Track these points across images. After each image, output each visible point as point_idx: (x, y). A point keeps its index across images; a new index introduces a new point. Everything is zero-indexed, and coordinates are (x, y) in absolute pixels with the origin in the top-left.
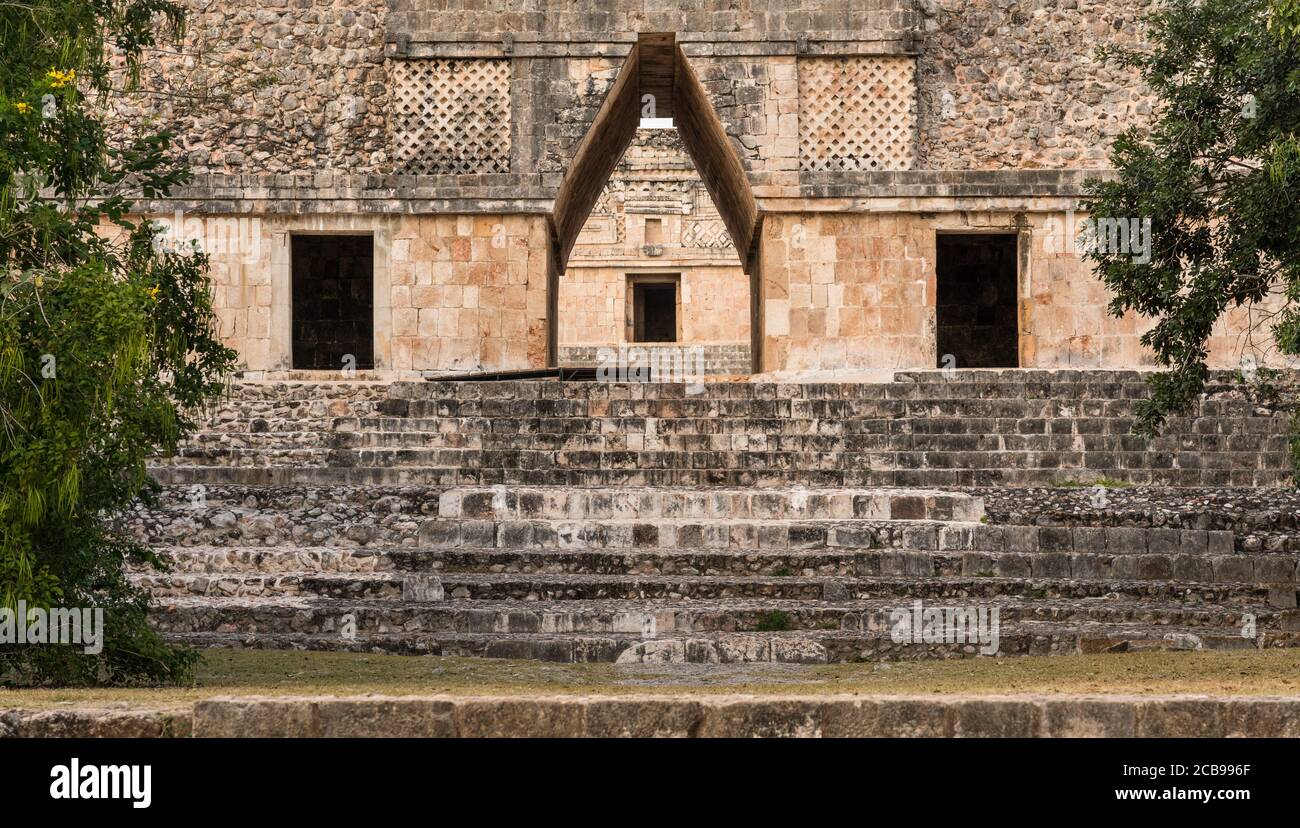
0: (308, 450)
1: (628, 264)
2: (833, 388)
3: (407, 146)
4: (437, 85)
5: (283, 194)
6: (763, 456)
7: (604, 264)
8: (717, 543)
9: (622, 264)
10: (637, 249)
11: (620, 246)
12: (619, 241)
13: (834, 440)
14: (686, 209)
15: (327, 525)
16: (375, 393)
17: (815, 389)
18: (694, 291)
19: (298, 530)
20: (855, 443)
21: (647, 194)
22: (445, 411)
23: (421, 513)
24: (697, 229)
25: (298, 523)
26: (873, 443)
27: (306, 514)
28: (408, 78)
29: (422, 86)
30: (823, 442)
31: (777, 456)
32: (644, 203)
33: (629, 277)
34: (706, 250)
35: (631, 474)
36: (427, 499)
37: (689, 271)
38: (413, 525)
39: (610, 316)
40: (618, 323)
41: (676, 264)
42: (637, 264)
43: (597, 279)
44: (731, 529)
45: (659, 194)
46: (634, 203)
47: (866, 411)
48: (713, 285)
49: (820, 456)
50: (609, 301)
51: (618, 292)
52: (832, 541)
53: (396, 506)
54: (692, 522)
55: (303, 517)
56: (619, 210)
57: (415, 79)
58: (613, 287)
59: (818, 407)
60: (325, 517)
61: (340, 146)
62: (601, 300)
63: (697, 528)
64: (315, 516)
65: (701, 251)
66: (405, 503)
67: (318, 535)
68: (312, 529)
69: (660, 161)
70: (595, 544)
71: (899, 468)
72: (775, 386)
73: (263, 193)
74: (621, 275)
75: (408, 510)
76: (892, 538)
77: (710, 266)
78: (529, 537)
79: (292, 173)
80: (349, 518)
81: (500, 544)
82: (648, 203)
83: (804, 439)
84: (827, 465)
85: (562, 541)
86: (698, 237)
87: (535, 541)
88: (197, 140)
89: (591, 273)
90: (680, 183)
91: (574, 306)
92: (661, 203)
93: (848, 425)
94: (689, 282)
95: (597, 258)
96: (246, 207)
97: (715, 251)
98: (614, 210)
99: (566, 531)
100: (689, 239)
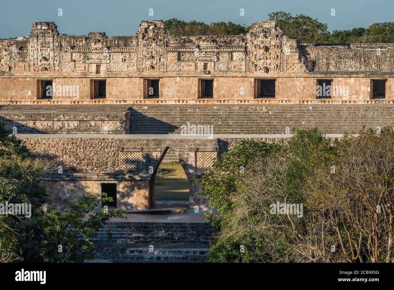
0: (105, 236)
1: (199, 76)
2: (195, 224)
3: (123, 168)
4: (128, 156)
5: (100, 177)
6: (182, 238)
7: (192, 76)
8: (170, 260)
9: (197, 76)
10: (201, 72)
11: (196, 71)
12: (196, 69)
13: (194, 234)
14: (216, 60)
15: (108, 255)
16: (116, 224)
17: (192, 224)
18: (218, 84)
19: (103, 256)
20: (198, 235)
21: (204, 55)
22: (128, 228)
23: (123, 253)
24: (219, 66)
25: (103, 255)
26: (201, 235)
27: (104, 253)
28: (123, 155)
29: (125, 157)
30: (193, 235)
31: (184, 238)
32: (203, 58)
33: (199, 79)
34: (221, 72)
35: (159, 241)
36: (124, 250)
37: (216, 78)
38: (121, 256)
39: (193, 91)
40: (196, 93)
41: (212, 76)
42: (201, 76)
43: (190, 80)
44: (173, 257)
45: (207, 56)
46: (201, 58)
47: (201, 228)
48: (223, 82)
49: (192, 238)
50: (193, 87)
51: (196, 84)
52: (189, 260)
53: (119, 252)
54: (166, 256)
55: (104, 254)
56: (196, 60)
57: (124, 155)
58: (194, 82)
59: (192, 228)
60: (107, 254)
61: (110, 167)
62: (191, 86)
63: (167, 257)
64: (106, 253)
65: (220, 72)
66: (120, 251)
67: (106, 258)
68: (105, 256)
69: (208, 46)
70: (151, 260)
71: (205, 240)
72: (185, 223)
73: (96, 177)
74: (197, 79)
75: (121, 252)
76: (199, 259)
77: (223, 77)
78: (140, 259)
79: (102, 172)
80: (111, 254)
81: (135, 260)
82: (205, 58)
83: (189, 234)
84: (192, 240)
85: (145, 259)
86: (219, 68)
87: (141, 259)
88: (84, 166)
89: (188, 78)
90: (214, 52)
91: (183, 88)
92: (208, 58)
93: (197, 232)
94: (216, 81)
95: (190, 74)
96: (93, 179)
97: (224, 72)
98: (195, 60)
99: (146, 257)
100: (216, 69)
